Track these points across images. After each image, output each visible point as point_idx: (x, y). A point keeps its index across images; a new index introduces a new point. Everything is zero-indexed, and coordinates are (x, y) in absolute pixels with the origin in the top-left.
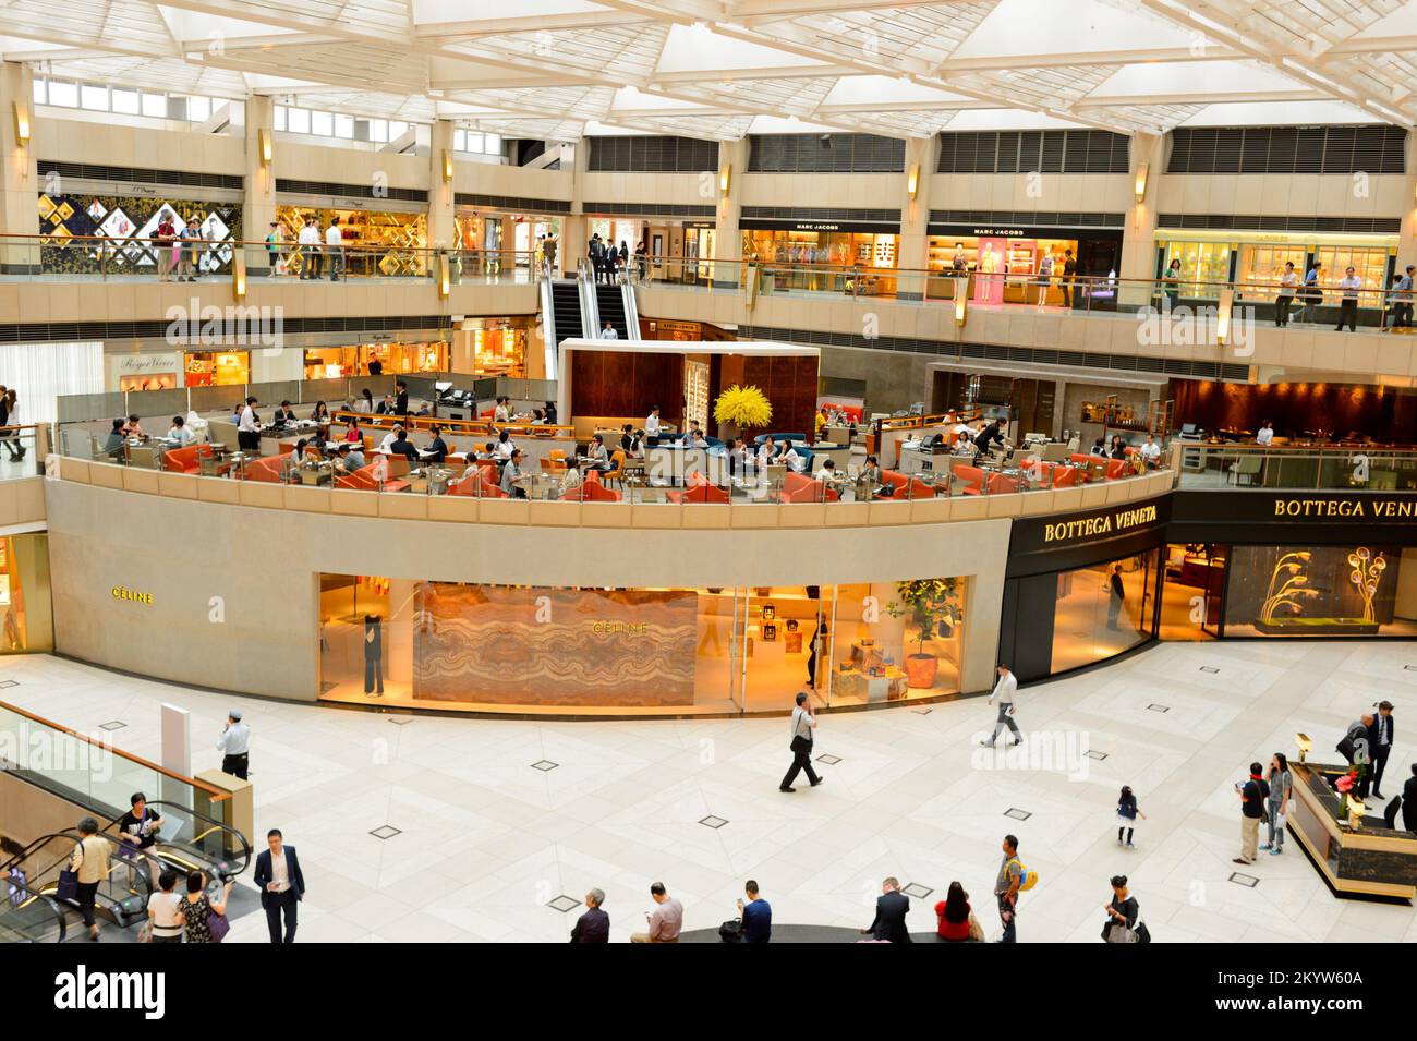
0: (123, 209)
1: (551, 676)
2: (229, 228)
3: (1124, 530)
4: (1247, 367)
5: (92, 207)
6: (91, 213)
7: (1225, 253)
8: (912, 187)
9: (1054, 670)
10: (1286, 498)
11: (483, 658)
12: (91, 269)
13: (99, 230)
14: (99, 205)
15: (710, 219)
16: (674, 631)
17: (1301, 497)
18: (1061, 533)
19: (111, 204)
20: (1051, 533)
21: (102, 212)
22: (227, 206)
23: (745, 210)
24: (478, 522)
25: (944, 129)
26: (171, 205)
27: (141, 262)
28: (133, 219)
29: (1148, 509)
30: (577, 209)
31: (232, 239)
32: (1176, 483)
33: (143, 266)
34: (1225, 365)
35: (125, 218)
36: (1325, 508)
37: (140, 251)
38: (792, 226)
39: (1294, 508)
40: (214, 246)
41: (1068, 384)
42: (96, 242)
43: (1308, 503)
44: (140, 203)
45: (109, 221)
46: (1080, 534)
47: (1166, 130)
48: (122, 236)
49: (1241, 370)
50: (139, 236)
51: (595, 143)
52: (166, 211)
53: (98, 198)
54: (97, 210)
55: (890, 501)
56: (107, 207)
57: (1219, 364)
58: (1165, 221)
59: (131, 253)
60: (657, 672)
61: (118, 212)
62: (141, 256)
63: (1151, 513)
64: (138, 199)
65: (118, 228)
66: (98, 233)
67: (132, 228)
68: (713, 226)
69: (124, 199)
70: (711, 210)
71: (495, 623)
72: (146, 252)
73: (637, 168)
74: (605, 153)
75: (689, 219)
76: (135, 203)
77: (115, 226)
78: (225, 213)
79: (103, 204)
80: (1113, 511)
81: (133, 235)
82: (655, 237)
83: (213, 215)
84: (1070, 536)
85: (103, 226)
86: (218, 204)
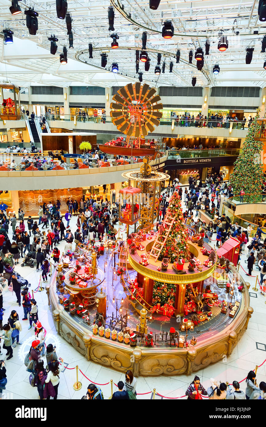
3: (160, 168)
4: (177, 135)
8: (107, 98)
10: (186, 160)
15: (63, 105)
16: (78, 196)
17: (188, 159)
23: (70, 103)
24: (33, 176)
25: (114, 86)
30: (30, 103)
32: (167, 158)
36: (192, 161)
38: (81, 107)
39: (187, 161)
43: (189, 161)
47: (159, 87)
49: (176, 136)
51: (33, 88)
55: (121, 165)
57: (172, 134)
63: (164, 164)
68: (63, 107)
70: (63, 103)
73: (44, 93)
74: (35, 90)
75: (57, 105)
80: (158, 165)
82: (49, 109)
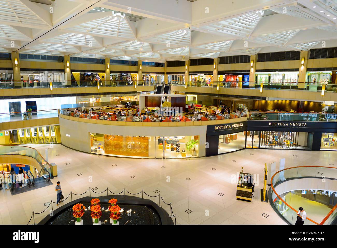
1: (125, 150)
3: (234, 128)
4: (266, 97)
7: (268, 77)
8: (215, 67)
9: (219, 153)
11: (114, 147)
16: (144, 144)
17: (275, 122)
18: (218, 128)
20: (216, 128)
23: (190, 72)
25: (220, 56)
29: (241, 124)
30: (166, 73)
34: (262, 97)
38: (197, 75)
41: (235, 101)
46: (223, 128)
47: (256, 54)
51: (168, 62)
57: (261, 97)
58: (257, 71)
60: (142, 151)
71: (116, 141)
74: (169, 64)
80: (231, 124)
84: (221, 129)
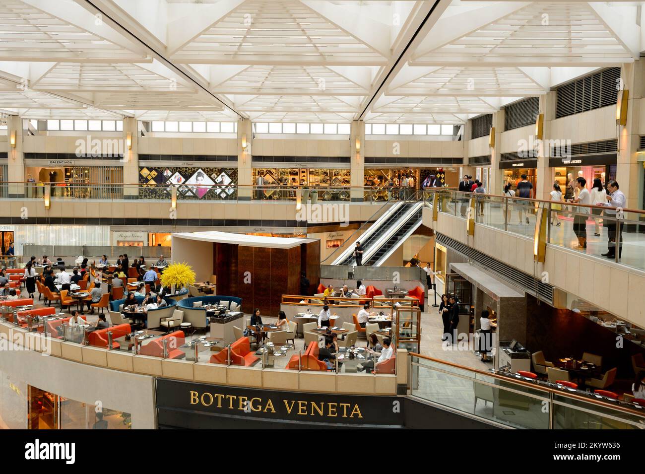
0: (180, 172)
2: (232, 179)
5: (165, 172)
6: (165, 174)
12: (164, 197)
13: (168, 181)
14: (169, 171)
19: (174, 170)
21: (170, 174)
22: (230, 169)
26: (202, 169)
27: (187, 194)
28: (184, 176)
31: (233, 184)
33: (188, 196)
35: (180, 176)
37: (187, 190)
40: (223, 187)
42: (168, 186)
44: (187, 169)
45: (173, 177)
48: (178, 184)
50: (186, 183)
52: (200, 172)
53: (168, 168)
54: (167, 173)
56: (172, 172)
59: (183, 190)
61: (177, 174)
62: (188, 191)
64: (186, 168)
65: (177, 180)
66: (168, 183)
67: (183, 180)
69: (180, 168)
72: (189, 190)
76: (185, 169)
77: (176, 179)
78: (230, 173)
79: (170, 171)
81: (184, 183)
83: (223, 173)
85: (170, 180)
86: (226, 169)
